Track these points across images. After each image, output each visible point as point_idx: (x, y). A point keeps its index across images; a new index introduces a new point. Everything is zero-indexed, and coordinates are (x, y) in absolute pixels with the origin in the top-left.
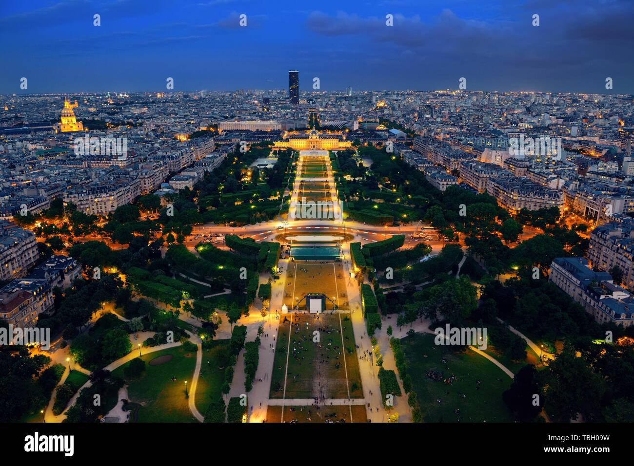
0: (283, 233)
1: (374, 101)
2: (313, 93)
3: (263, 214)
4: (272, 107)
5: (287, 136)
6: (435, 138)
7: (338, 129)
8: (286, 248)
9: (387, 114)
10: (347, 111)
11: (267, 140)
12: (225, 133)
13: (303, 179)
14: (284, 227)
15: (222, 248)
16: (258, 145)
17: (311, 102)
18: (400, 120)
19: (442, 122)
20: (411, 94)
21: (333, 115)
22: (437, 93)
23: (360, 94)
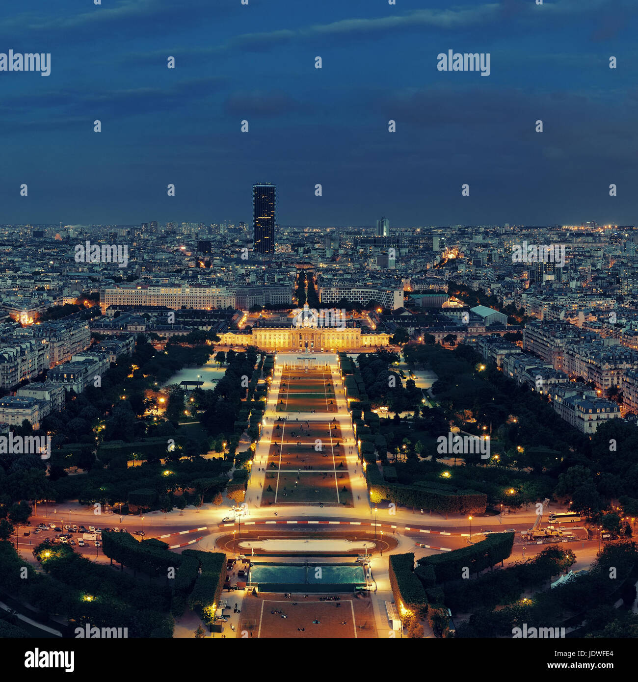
0: (234, 532)
1: (436, 247)
2: (306, 230)
3: (190, 490)
4: (217, 260)
5: (248, 321)
6: (568, 323)
7: (359, 307)
8: (240, 565)
9: (465, 275)
10: (378, 268)
11: (205, 328)
12: (113, 312)
13: (283, 415)
14: (237, 519)
15: (93, 558)
16: (183, 339)
17: (301, 250)
18: (493, 286)
19: (580, 289)
20: (513, 233)
21: (349, 276)
22: (567, 230)
23: (407, 234)
